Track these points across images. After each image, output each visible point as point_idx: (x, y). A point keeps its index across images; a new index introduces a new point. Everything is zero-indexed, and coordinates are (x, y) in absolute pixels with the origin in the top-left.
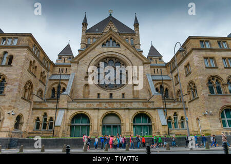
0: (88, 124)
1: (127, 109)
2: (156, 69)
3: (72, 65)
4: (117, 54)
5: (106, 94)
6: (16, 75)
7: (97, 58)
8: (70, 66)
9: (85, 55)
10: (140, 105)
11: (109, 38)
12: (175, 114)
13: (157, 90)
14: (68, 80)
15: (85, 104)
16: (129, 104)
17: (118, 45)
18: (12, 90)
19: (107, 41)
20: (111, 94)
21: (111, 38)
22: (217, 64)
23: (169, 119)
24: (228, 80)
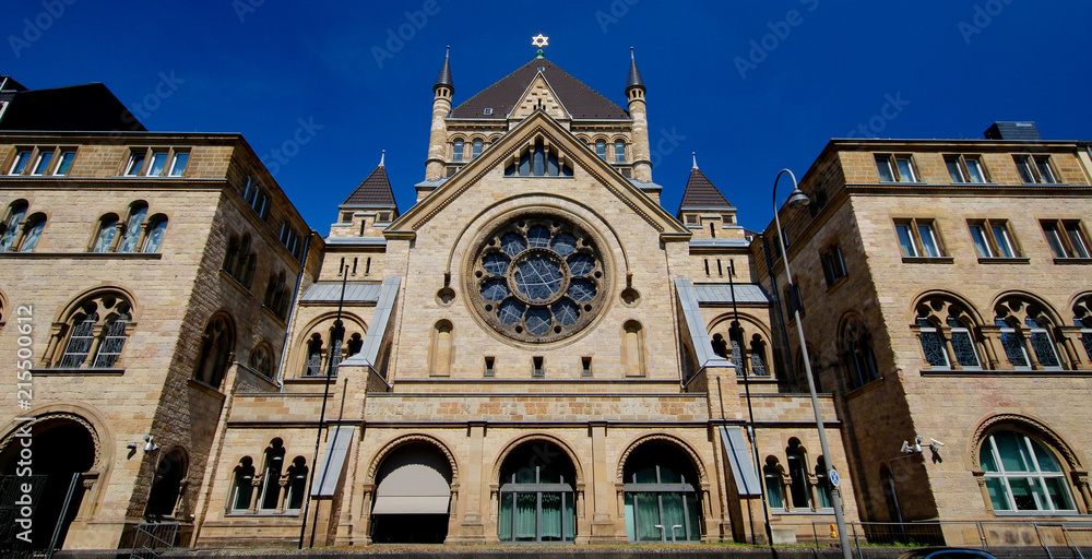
1: (599, 423)
2: (712, 259)
3: (391, 244)
4: (562, 203)
5: (516, 361)
6: (174, 292)
7: (487, 216)
8: (382, 249)
9: (440, 209)
10: (651, 410)
11: (532, 141)
12: (795, 448)
13: (718, 346)
14: (373, 304)
15: (435, 403)
16: (606, 404)
17: (569, 171)
18: (152, 351)
19: (525, 156)
20: (538, 362)
21: (539, 144)
22: (949, 246)
23: (767, 470)
24: (1000, 310)
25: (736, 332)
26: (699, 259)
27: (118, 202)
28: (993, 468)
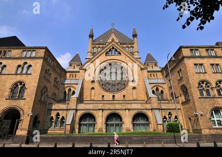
0: (94, 123)
1: (127, 109)
2: (152, 74)
3: (81, 71)
5: (109, 96)
8: (79, 72)
10: (139, 106)
11: (111, 47)
12: (170, 114)
13: (153, 92)
14: (77, 84)
15: (92, 105)
16: (129, 105)
17: (120, 53)
19: (110, 50)
20: (114, 96)
21: (113, 48)
22: (206, 70)
23: (164, 119)
24: (217, 84)
25: (157, 89)
26: (149, 73)
27: (21, 62)
28: (214, 118)
